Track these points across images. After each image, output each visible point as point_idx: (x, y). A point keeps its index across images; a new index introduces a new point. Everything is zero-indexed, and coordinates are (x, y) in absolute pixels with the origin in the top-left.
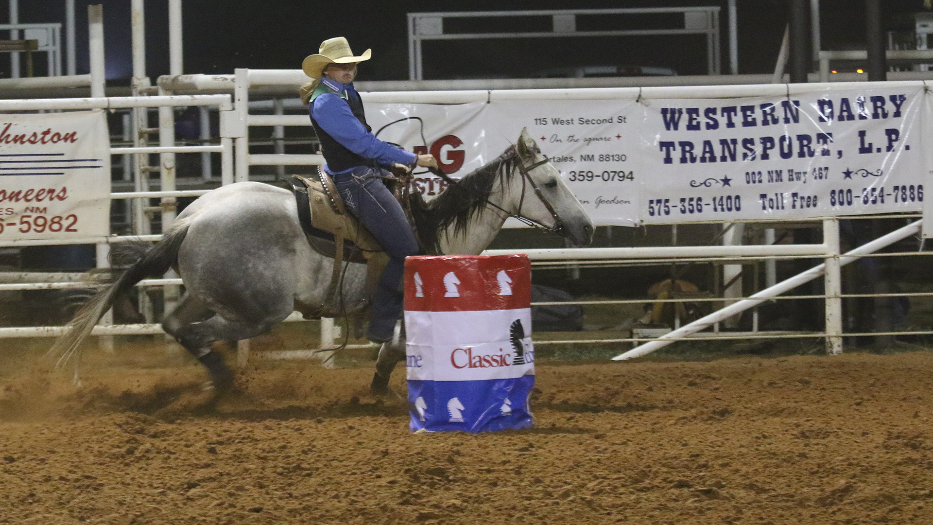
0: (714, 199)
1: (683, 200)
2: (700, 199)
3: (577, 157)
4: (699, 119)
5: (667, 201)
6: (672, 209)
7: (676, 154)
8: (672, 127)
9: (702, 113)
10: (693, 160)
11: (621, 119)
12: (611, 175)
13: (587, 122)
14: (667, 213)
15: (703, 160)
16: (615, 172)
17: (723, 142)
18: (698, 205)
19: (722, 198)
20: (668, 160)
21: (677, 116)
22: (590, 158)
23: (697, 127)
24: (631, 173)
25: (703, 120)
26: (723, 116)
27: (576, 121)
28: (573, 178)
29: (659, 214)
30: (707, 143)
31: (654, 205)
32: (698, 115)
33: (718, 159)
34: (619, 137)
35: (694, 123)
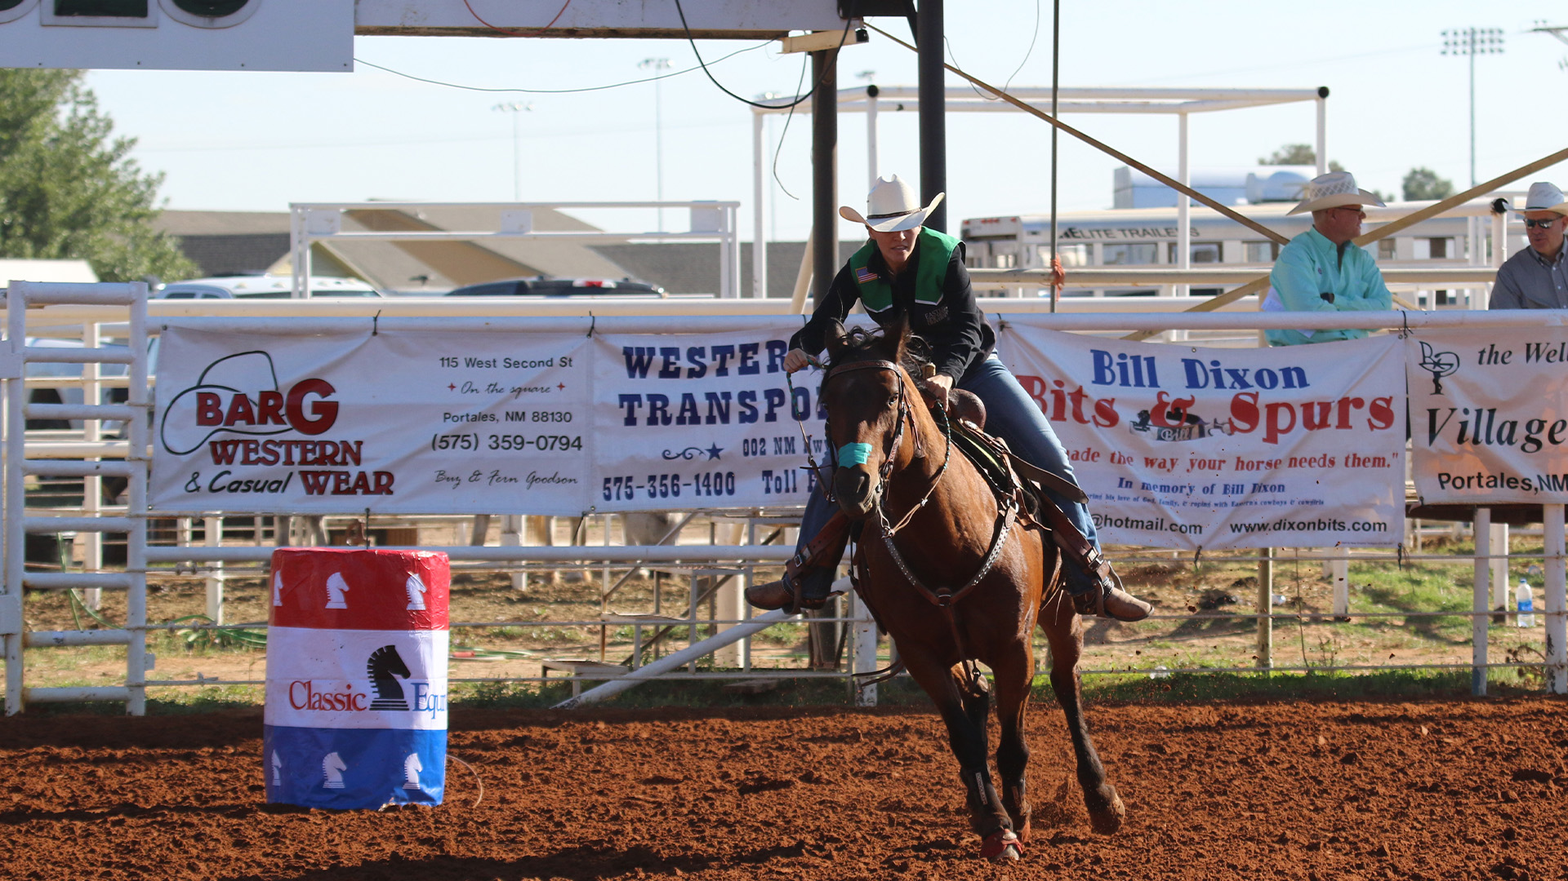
0: (697, 477)
1: (652, 478)
2: (676, 477)
3: (501, 415)
4: (679, 364)
5: (629, 479)
6: (635, 491)
7: (643, 412)
8: (638, 374)
9: (683, 354)
10: (667, 421)
11: (566, 362)
12: (551, 441)
13: (516, 364)
14: (630, 496)
15: (681, 420)
16: (556, 437)
17: (711, 396)
18: (673, 485)
19: (708, 476)
20: (631, 420)
21: (646, 358)
22: (518, 416)
23: (676, 374)
24: (579, 438)
25: (684, 364)
26: (714, 359)
27: (500, 363)
28: (494, 445)
29: (618, 498)
30: (688, 397)
31: (611, 485)
32: (678, 358)
33: (703, 420)
34: (561, 386)
35: (672, 368)
